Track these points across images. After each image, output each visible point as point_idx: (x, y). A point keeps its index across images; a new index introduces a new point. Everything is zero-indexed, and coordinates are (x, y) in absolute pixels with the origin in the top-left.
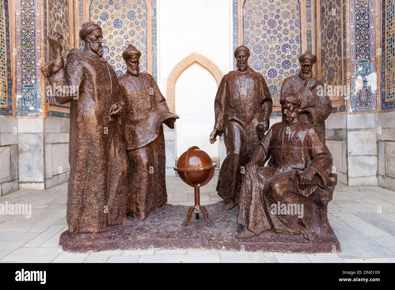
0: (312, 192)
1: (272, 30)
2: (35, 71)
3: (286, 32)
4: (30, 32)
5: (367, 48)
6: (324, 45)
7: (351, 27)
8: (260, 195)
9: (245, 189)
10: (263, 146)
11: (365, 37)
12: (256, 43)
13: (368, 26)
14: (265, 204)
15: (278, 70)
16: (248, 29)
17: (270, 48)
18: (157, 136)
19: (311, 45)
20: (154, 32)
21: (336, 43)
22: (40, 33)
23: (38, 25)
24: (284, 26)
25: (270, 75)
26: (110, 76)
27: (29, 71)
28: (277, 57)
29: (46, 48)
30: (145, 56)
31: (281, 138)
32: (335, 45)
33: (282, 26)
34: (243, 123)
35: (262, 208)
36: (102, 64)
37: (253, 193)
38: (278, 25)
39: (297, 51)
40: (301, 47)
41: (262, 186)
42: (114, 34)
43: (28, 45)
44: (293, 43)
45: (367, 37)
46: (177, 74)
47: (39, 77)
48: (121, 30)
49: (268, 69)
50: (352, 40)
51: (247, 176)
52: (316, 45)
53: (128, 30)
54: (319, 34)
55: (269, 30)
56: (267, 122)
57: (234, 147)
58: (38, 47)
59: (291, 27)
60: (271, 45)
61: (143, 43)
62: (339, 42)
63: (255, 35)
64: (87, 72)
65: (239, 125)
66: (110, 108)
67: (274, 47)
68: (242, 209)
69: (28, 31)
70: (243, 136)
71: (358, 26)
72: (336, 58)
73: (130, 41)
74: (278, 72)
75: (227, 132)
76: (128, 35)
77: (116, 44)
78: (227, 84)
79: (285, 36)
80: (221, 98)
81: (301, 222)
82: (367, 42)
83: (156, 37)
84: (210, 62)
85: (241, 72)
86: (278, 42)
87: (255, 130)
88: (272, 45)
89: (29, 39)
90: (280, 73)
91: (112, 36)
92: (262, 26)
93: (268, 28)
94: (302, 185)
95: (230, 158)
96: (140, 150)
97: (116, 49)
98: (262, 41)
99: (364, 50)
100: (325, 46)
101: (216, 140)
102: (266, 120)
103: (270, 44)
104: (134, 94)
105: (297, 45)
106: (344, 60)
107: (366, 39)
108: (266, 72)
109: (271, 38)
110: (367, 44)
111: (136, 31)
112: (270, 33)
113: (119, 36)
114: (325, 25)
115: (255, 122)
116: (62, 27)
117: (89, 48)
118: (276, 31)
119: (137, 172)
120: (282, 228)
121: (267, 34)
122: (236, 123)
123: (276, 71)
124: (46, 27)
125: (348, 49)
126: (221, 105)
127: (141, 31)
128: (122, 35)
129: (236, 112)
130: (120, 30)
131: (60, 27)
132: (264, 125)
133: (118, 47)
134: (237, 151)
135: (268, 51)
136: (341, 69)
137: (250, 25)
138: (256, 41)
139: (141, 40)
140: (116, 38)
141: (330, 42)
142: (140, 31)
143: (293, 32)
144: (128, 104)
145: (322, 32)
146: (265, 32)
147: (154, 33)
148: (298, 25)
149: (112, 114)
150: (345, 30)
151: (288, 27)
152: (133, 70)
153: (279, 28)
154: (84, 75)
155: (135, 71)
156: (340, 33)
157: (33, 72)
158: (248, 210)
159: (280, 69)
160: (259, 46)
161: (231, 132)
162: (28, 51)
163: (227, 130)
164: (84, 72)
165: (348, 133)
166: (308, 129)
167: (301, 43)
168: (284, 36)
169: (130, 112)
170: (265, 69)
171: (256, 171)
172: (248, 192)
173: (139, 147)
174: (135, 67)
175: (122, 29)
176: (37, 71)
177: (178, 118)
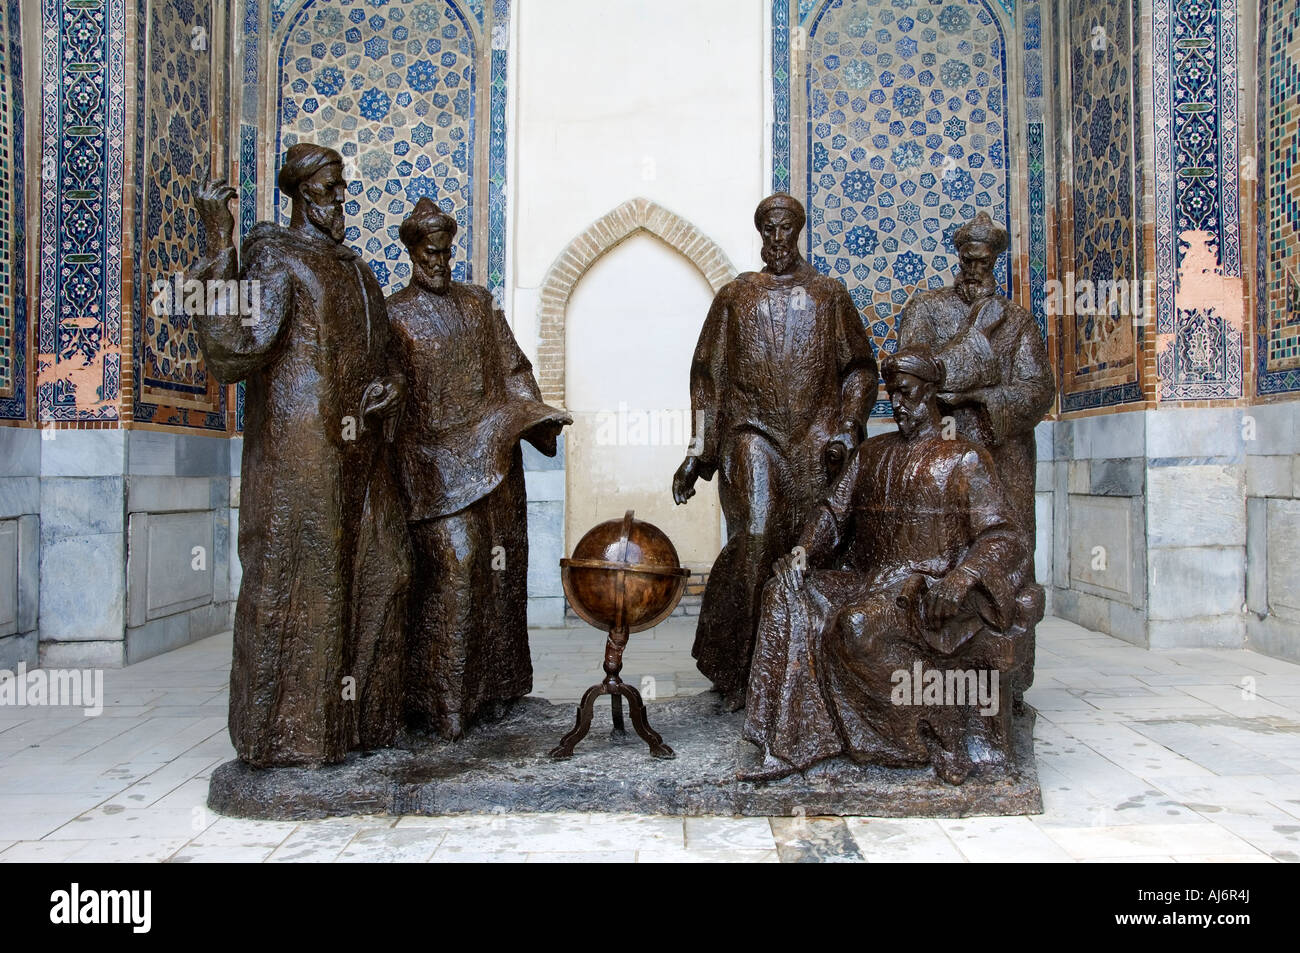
0: (963, 640)
1: (907, 122)
2: (101, 274)
3: (955, 129)
4: (90, 148)
5: (1211, 190)
6: (1081, 175)
7: (1157, 124)
8: (812, 653)
9: (767, 636)
10: (829, 508)
11: (1204, 157)
12: (852, 166)
13: (1216, 122)
14: (827, 679)
15: (928, 257)
16: (825, 119)
17: (900, 181)
18: (501, 478)
19: (1042, 174)
20: (498, 130)
21: (1115, 173)
22: (122, 148)
23: (116, 123)
24: (951, 108)
25: (901, 274)
26: (366, 298)
27: (81, 271)
28: (926, 212)
29: (140, 197)
30: (463, 211)
31: (883, 482)
32: (1112, 177)
33: (943, 108)
34: (781, 437)
35: (816, 691)
36: (343, 263)
37: (793, 647)
38: (928, 104)
39: (993, 192)
40: (1008, 180)
41: (820, 625)
42: (360, 140)
43: (83, 189)
44: (980, 165)
45: (1210, 157)
46: (574, 273)
47: (114, 293)
48: (386, 125)
49: (896, 254)
50: (1163, 167)
51: (777, 596)
52: (1059, 175)
53: (410, 126)
54: (1068, 139)
55: (897, 123)
56: (855, 433)
57: (748, 513)
58: (114, 196)
59: (973, 113)
60: (905, 172)
61: (459, 166)
62: (1125, 170)
63: (848, 139)
64: (299, 291)
65: (766, 445)
66: (363, 392)
67: (916, 180)
68: (758, 697)
69: (83, 143)
70: (778, 481)
71: (1180, 121)
72: (1117, 222)
73: (414, 163)
74: (930, 265)
75: (727, 467)
76: (409, 141)
77: (365, 174)
78: (730, 315)
79: (952, 143)
80: (710, 357)
81: (932, 728)
82: (1211, 171)
83: (502, 149)
84: (688, 232)
85: (774, 277)
86: (927, 161)
87: (816, 459)
88: (909, 174)
89: (87, 168)
90: (937, 269)
91: (355, 145)
92: (873, 109)
93: (896, 116)
94: (935, 618)
95: (736, 550)
96: (450, 523)
97: (366, 190)
98: (873, 160)
99: (1203, 199)
100: (1086, 180)
101: (694, 493)
102: (853, 428)
103: (902, 170)
104: (433, 349)
105: (993, 172)
106: (1137, 230)
107: (1208, 164)
108: (886, 264)
109: (905, 147)
110: (1212, 178)
111: (436, 128)
112: (900, 133)
113: (376, 144)
114: (1084, 112)
115: (820, 434)
116: (188, 124)
117: (306, 218)
118: (923, 125)
119: (439, 591)
120: (872, 748)
121: (890, 137)
122: (756, 438)
123: (920, 260)
124: (142, 127)
125: (1148, 197)
126: (711, 379)
127: (453, 126)
128: (388, 143)
129: (758, 403)
130: (382, 124)
131: (183, 124)
132: (846, 442)
133: (373, 184)
134: (758, 527)
135: (896, 192)
136: (1129, 259)
137: (832, 104)
138: (853, 158)
139: (454, 157)
140: (367, 151)
141: (1100, 169)
142: (448, 129)
143: (981, 128)
144: (415, 382)
145: (1076, 132)
146: (884, 129)
147: (499, 133)
148: (996, 108)
149: (368, 409)
150: (1139, 132)
151: (964, 114)
152: (432, 277)
153: (934, 117)
154: (292, 298)
155: (436, 278)
156: (1125, 138)
157: (96, 277)
158: (774, 695)
159: (935, 254)
160: (864, 174)
161: (742, 466)
162: (82, 207)
163: (728, 458)
164: (292, 289)
165: (1149, 471)
166: (960, 452)
167: (1007, 167)
168: (949, 142)
169: (419, 406)
170: (885, 254)
171: (801, 581)
172: (778, 645)
173: (445, 511)
174: (437, 268)
175: (387, 121)
176: (109, 273)
177: (568, 422)
